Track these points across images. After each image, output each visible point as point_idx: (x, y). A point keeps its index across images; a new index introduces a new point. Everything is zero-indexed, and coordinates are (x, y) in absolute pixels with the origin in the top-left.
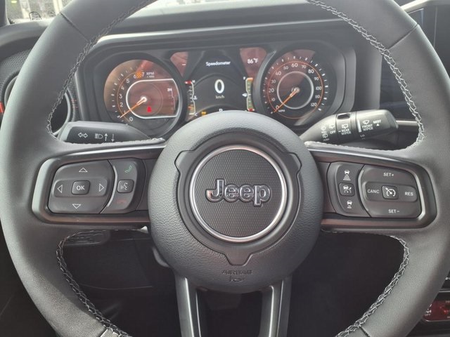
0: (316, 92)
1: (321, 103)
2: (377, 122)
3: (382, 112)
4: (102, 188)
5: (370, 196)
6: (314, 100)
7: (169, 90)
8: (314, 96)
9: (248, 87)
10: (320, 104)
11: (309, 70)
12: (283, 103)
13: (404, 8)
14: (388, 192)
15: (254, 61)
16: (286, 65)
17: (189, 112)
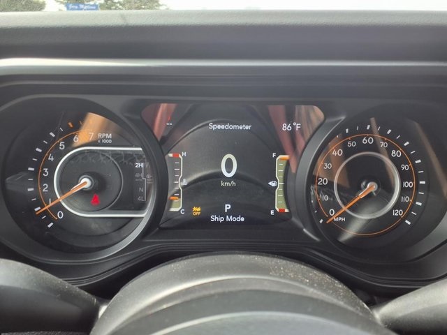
0: (404, 191)
1: (411, 210)
6: (398, 205)
8: (399, 199)
9: (279, 171)
10: (409, 212)
11: (393, 152)
12: (345, 208)
15: (293, 127)
16: (352, 140)
17: (170, 207)
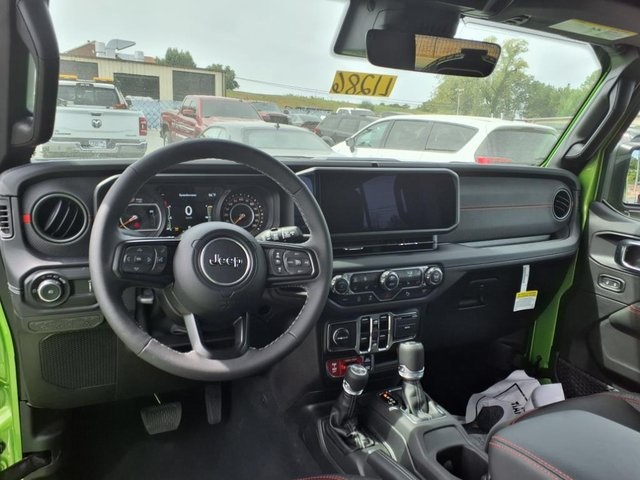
0: (256, 218)
2: (292, 233)
3: (294, 228)
4: (149, 260)
5: (289, 265)
6: (254, 222)
7: (151, 211)
8: (254, 220)
9: (209, 212)
11: (251, 203)
13: (297, 174)
14: (298, 262)
15: (213, 195)
16: (236, 200)
